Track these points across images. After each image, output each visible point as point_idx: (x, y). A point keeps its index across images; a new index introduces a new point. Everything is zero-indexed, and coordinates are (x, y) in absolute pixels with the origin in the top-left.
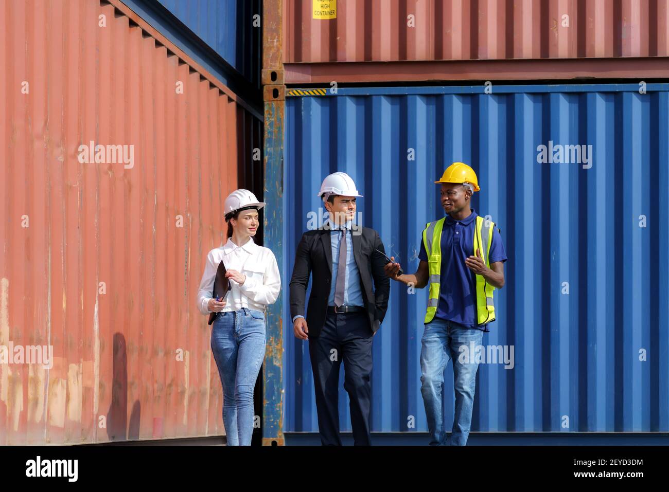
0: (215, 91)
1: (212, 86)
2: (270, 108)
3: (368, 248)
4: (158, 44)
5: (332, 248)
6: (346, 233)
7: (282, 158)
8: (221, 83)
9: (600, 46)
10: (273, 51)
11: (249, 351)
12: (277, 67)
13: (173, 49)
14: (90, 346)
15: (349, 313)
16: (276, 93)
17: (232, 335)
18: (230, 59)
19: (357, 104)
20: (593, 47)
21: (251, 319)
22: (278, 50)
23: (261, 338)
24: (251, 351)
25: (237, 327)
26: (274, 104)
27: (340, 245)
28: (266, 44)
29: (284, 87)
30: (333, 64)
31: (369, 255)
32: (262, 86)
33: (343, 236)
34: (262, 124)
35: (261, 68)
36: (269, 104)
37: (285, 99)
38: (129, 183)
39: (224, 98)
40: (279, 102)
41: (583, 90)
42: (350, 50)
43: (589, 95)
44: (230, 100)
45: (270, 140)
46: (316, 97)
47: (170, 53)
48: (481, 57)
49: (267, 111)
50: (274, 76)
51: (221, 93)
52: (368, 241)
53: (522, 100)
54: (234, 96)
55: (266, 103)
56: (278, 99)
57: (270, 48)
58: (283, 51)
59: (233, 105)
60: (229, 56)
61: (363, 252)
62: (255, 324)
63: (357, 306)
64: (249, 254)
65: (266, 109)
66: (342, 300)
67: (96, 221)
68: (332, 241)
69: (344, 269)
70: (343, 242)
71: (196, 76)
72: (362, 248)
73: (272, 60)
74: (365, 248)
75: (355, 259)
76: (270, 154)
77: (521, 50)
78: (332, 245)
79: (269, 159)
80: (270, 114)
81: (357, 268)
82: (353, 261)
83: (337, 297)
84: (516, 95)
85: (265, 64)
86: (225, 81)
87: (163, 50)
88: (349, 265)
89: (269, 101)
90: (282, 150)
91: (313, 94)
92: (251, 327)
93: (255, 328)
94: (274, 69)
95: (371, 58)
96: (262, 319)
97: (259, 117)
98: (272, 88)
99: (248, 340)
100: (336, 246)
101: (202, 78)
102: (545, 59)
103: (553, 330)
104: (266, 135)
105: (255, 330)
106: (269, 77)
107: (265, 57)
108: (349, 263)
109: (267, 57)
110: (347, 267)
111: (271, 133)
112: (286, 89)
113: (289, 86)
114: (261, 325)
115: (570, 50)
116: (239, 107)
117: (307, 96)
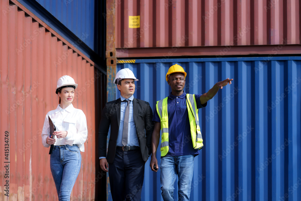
0: (84, 61)
1: (83, 59)
2: (110, 69)
3: (142, 112)
4: (59, 40)
5: (121, 112)
6: (130, 103)
7: (115, 92)
8: (87, 58)
9: (261, 39)
10: (110, 43)
11: (68, 171)
12: (113, 50)
13: (65, 42)
14: (28, 178)
15: (131, 150)
16: (112, 62)
17: (59, 161)
18: (91, 46)
19: (149, 67)
20: (257, 40)
21: (69, 151)
22: (113, 42)
23: (75, 163)
24: (70, 171)
25: (61, 157)
26: (111, 67)
27: (125, 110)
28: (108, 40)
29: (116, 59)
30: (138, 48)
31: (142, 116)
32: (106, 59)
33: (127, 105)
34: (106, 76)
35: (106, 50)
36: (109, 67)
37: (116, 64)
38: (45, 103)
39: (89, 64)
40: (114, 66)
41: (253, 60)
42: (146, 42)
43: (256, 62)
44: (91, 65)
45: (110, 83)
46: (130, 63)
47: (64, 44)
48: (206, 45)
49: (109, 70)
50: (111, 54)
51: (87, 62)
52: (143, 109)
53: (225, 65)
54: (93, 63)
55: (108, 66)
56: (113, 64)
57: (109, 41)
58: (116, 43)
59: (93, 68)
60: (91, 45)
61: (139, 115)
62: (72, 154)
63: (135, 146)
64: (68, 113)
65: (108, 69)
66: (127, 142)
67: (30, 121)
68: (121, 108)
69: (127, 124)
70: (127, 109)
71: (76, 54)
72: (138, 113)
73: (110, 47)
74: (141, 113)
75: (134, 119)
76: (109, 90)
77: (224, 41)
78: (121, 110)
79: (109, 92)
80: (109, 71)
81: (135, 124)
82: (133, 120)
83: (123, 141)
84: (222, 63)
85: (107, 49)
86: (89, 56)
87: (61, 43)
88: (130, 122)
89: (109, 65)
90: (115, 88)
91: (129, 62)
92: (69, 156)
93: (72, 157)
94: (111, 51)
95: (155, 46)
96: (76, 151)
97: (104, 72)
98: (110, 60)
99: (69, 165)
100: (123, 111)
101: (79, 55)
102: (235, 46)
103: (239, 170)
104: (108, 81)
105: (71, 158)
106: (109, 55)
107: (107, 45)
108: (130, 121)
109: (108, 45)
110: (129, 124)
111: (110, 80)
112: (117, 60)
113: (119, 59)
114: (75, 155)
115: (247, 42)
116: (95, 69)
117: (127, 63)
